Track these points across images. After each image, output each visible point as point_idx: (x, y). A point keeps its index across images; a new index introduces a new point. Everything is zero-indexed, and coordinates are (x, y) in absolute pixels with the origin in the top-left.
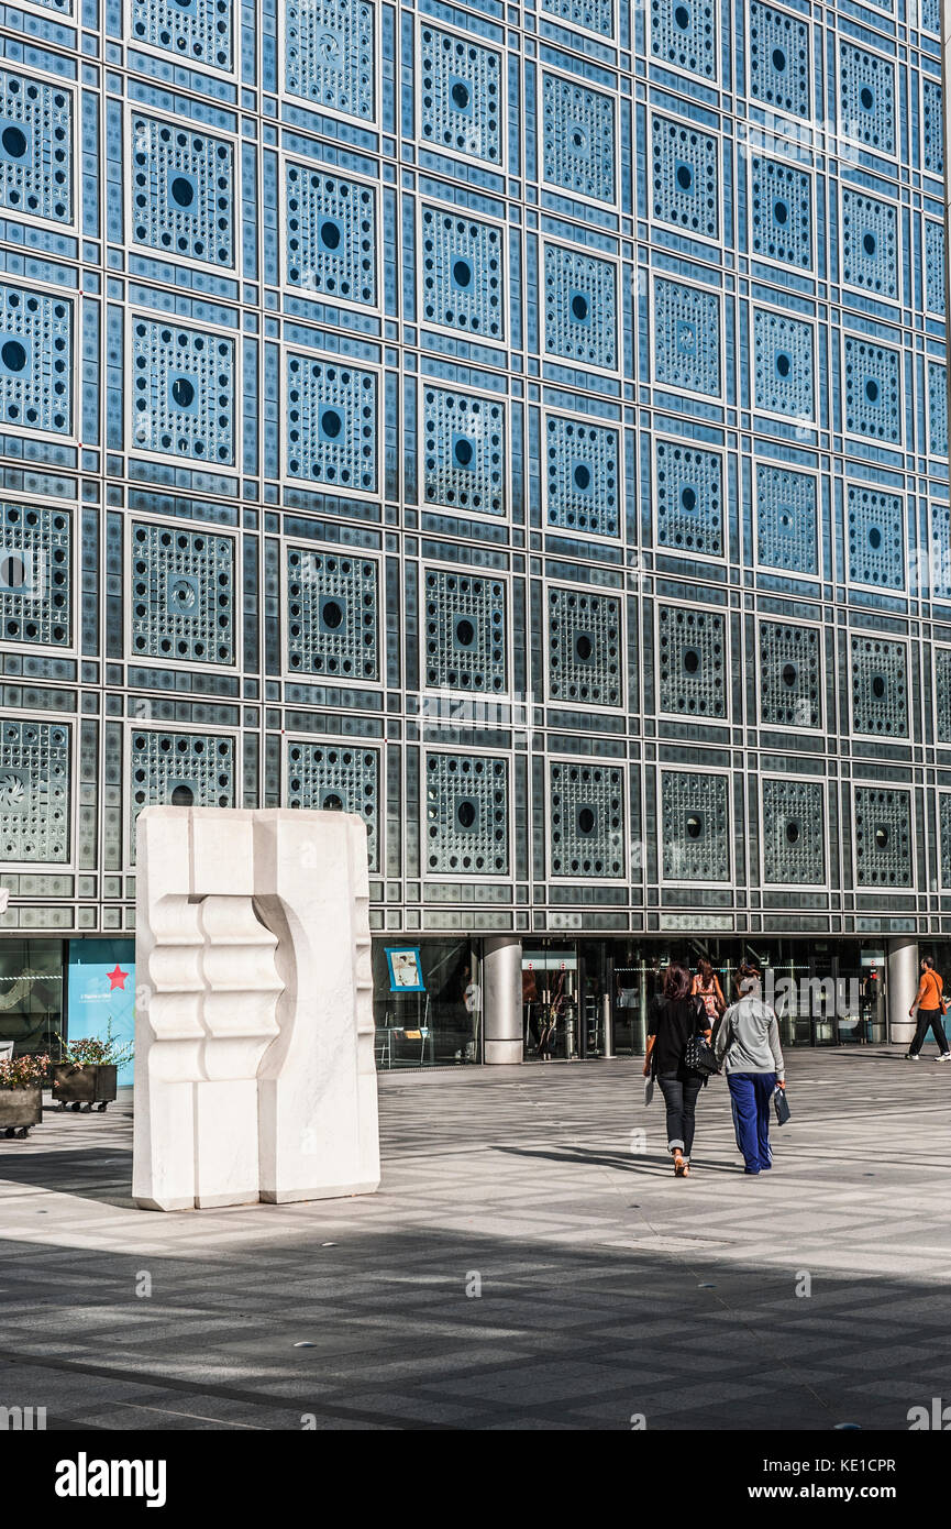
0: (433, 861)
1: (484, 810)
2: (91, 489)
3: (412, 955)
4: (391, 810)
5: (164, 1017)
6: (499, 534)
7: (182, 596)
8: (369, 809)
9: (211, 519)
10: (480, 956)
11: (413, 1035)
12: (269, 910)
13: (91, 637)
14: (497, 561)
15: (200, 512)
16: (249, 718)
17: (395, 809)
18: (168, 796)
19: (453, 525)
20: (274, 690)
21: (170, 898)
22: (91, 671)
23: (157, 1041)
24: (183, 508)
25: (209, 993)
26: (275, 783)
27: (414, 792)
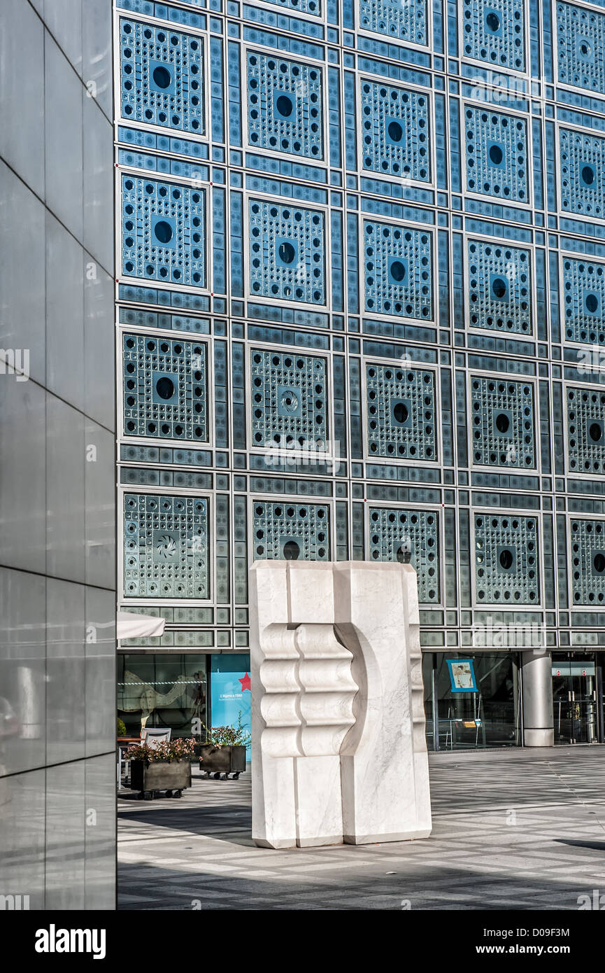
0: (481, 594)
1: (519, 557)
2: (221, 326)
3: (467, 665)
4: (448, 556)
5: (270, 710)
6: (527, 348)
7: (288, 402)
8: (431, 556)
9: (309, 345)
10: (519, 666)
11: (469, 724)
12: (346, 634)
13: (222, 434)
14: (526, 369)
15: (301, 340)
16: (339, 490)
17: (451, 555)
18: (280, 549)
19: (492, 343)
20: (358, 470)
21: (274, 626)
22: (223, 458)
23: (266, 728)
24: (288, 337)
25: (304, 694)
26: (360, 538)
27: (466, 543)
